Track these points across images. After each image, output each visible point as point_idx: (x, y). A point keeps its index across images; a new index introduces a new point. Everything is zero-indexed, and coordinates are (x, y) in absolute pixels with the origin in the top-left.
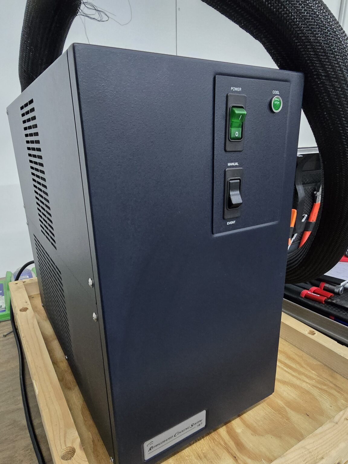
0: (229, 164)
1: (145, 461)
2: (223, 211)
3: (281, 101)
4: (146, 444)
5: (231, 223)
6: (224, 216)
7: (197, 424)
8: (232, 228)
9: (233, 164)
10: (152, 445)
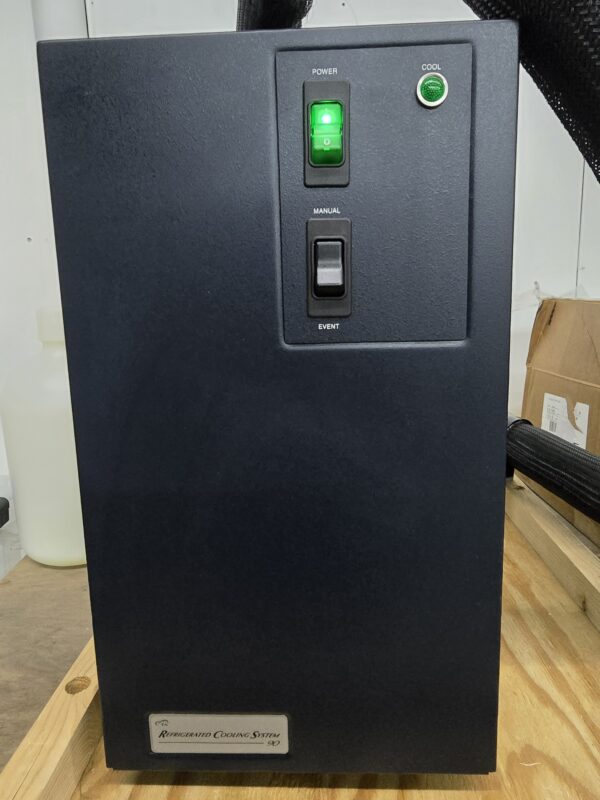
0: (316, 211)
1: (152, 753)
2: (307, 301)
3: (445, 82)
4: (154, 719)
5: (328, 326)
6: (308, 311)
7: (268, 739)
8: (331, 337)
9: (326, 211)
10: (165, 728)
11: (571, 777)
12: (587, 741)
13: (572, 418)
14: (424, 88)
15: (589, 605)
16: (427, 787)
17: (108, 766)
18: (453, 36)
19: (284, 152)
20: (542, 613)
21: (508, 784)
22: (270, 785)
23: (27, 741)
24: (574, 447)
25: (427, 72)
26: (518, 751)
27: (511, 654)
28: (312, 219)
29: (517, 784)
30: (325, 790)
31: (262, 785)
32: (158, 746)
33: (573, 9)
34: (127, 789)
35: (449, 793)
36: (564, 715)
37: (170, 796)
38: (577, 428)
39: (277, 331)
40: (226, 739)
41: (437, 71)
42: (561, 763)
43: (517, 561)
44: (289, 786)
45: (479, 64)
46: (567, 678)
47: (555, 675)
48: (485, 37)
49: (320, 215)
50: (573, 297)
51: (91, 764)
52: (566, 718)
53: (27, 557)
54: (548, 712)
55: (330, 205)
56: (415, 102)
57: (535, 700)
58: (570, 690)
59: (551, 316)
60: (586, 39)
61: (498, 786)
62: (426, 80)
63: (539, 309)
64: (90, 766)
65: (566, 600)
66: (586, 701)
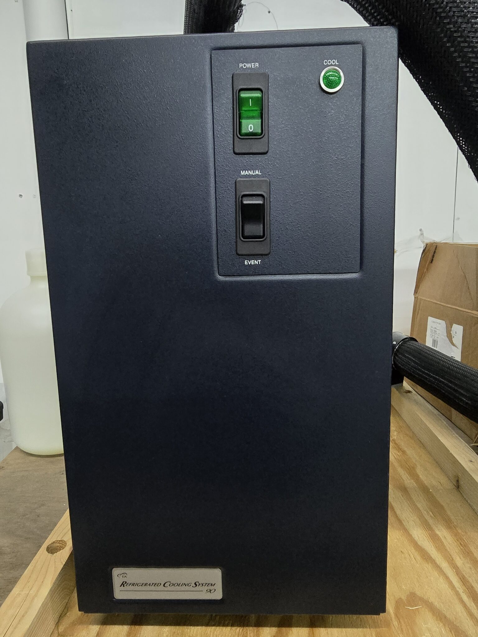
0: (243, 173)
1: (114, 600)
2: (236, 242)
3: (342, 74)
4: (116, 572)
5: (252, 262)
6: (236, 250)
7: (206, 588)
8: (255, 271)
9: (251, 173)
10: (125, 579)
11: (445, 617)
12: (458, 589)
13: (450, 337)
14: (326, 78)
15: (461, 483)
16: (331, 626)
17: (80, 610)
18: (347, 39)
19: (218, 128)
20: (425, 489)
21: (395, 623)
22: (207, 625)
23: (16, 591)
24: (451, 359)
25: (328, 66)
26: (404, 598)
27: (400, 521)
28: (239, 179)
29: (403, 623)
30: (251, 628)
31: (202, 625)
32: (120, 594)
33: (438, 18)
34: (95, 629)
35: (349, 630)
36: (441, 569)
37: (129, 634)
38: (454, 345)
39: (212, 266)
40: (173, 588)
41: (335, 65)
42: (438, 606)
43: (406, 449)
44: (224, 625)
45: (368, 60)
46: (443, 540)
47: (434, 538)
48: (372, 39)
49: (246, 176)
50: (450, 241)
51: (66, 609)
52: (443, 571)
53: (17, 448)
54: (428, 567)
55: (253, 169)
56: (318, 89)
57: (419, 558)
58: (446, 550)
59: (433, 256)
60: (448, 41)
61: (388, 624)
62: (326, 72)
63: (424, 251)
64: (65, 611)
65: (443, 480)
66: (458, 558)
